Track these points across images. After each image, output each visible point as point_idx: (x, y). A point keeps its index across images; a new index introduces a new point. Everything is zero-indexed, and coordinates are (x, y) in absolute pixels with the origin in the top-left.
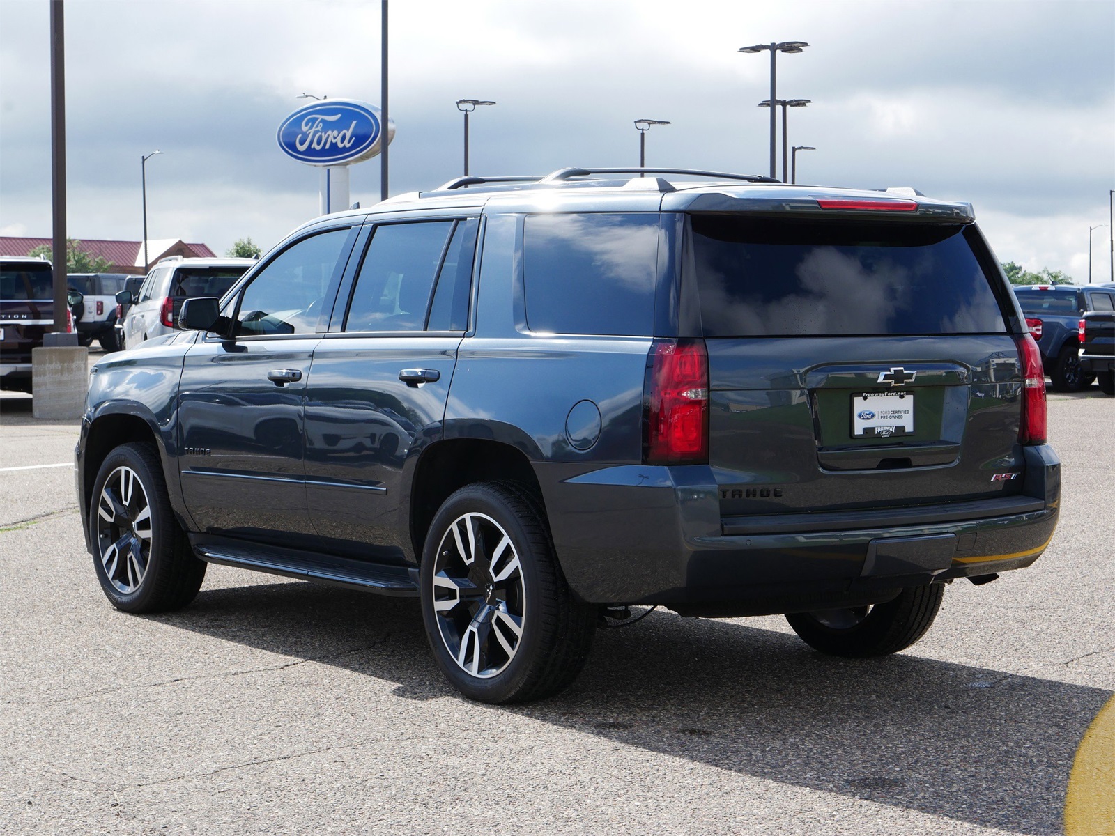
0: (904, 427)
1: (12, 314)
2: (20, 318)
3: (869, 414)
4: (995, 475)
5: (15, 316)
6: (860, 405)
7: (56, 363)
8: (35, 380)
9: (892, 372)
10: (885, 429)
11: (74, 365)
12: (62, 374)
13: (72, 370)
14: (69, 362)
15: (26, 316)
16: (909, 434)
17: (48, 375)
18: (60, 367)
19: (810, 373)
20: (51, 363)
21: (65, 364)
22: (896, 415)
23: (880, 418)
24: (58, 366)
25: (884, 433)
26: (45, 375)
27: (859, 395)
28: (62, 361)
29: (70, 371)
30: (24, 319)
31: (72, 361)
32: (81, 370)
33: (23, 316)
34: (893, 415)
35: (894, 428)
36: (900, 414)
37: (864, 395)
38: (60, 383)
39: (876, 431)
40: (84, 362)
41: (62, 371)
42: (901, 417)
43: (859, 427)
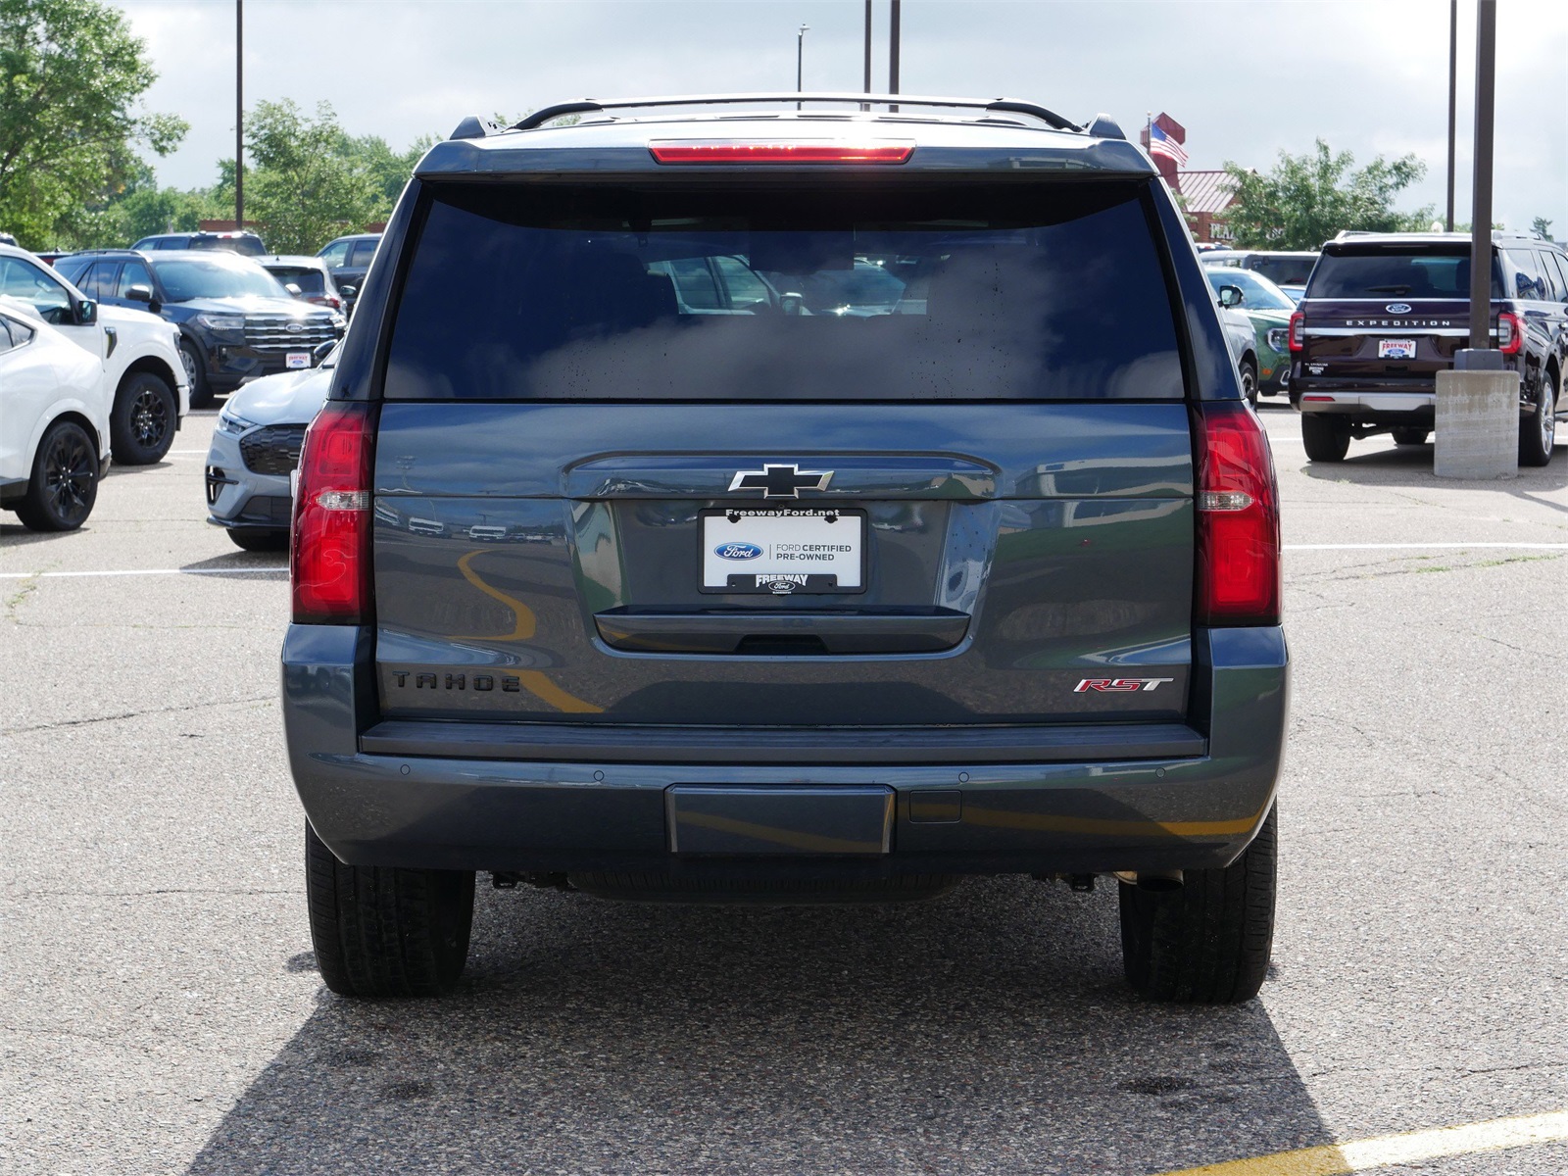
0: (834, 577)
1: (1428, 320)
2: (1440, 326)
3: (745, 550)
4: (1083, 682)
5: (1431, 323)
6: (717, 530)
7: (1463, 395)
8: (1437, 417)
9: (765, 473)
10: (780, 578)
11: (1490, 399)
12: (1470, 412)
13: (1487, 405)
14: (1483, 394)
15: (1448, 324)
16: (849, 591)
17: (1451, 413)
18: (1468, 401)
19: (574, 470)
20: (1455, 394)
21: (1477, 397)
22: (818, 553)
23: (774, 556)
24: (1465, 399)
25: (779, 586)
26: (1447, 412)
27: (718, 512)
28: (1472, 393)
29: (1484, 407)
30: (1446, 327)
31: (1487, 392)
32: (1501, 406)
33: (1444, 323)
34: (809, 552)
35: (804, 579)
36: (826, 552)
37: (728, 512)
38: (1467, 424)
39: (758, 582)
40: (1508, 393)
41: (1470, 407)
42: (831, 557)
43: (716, 573)
